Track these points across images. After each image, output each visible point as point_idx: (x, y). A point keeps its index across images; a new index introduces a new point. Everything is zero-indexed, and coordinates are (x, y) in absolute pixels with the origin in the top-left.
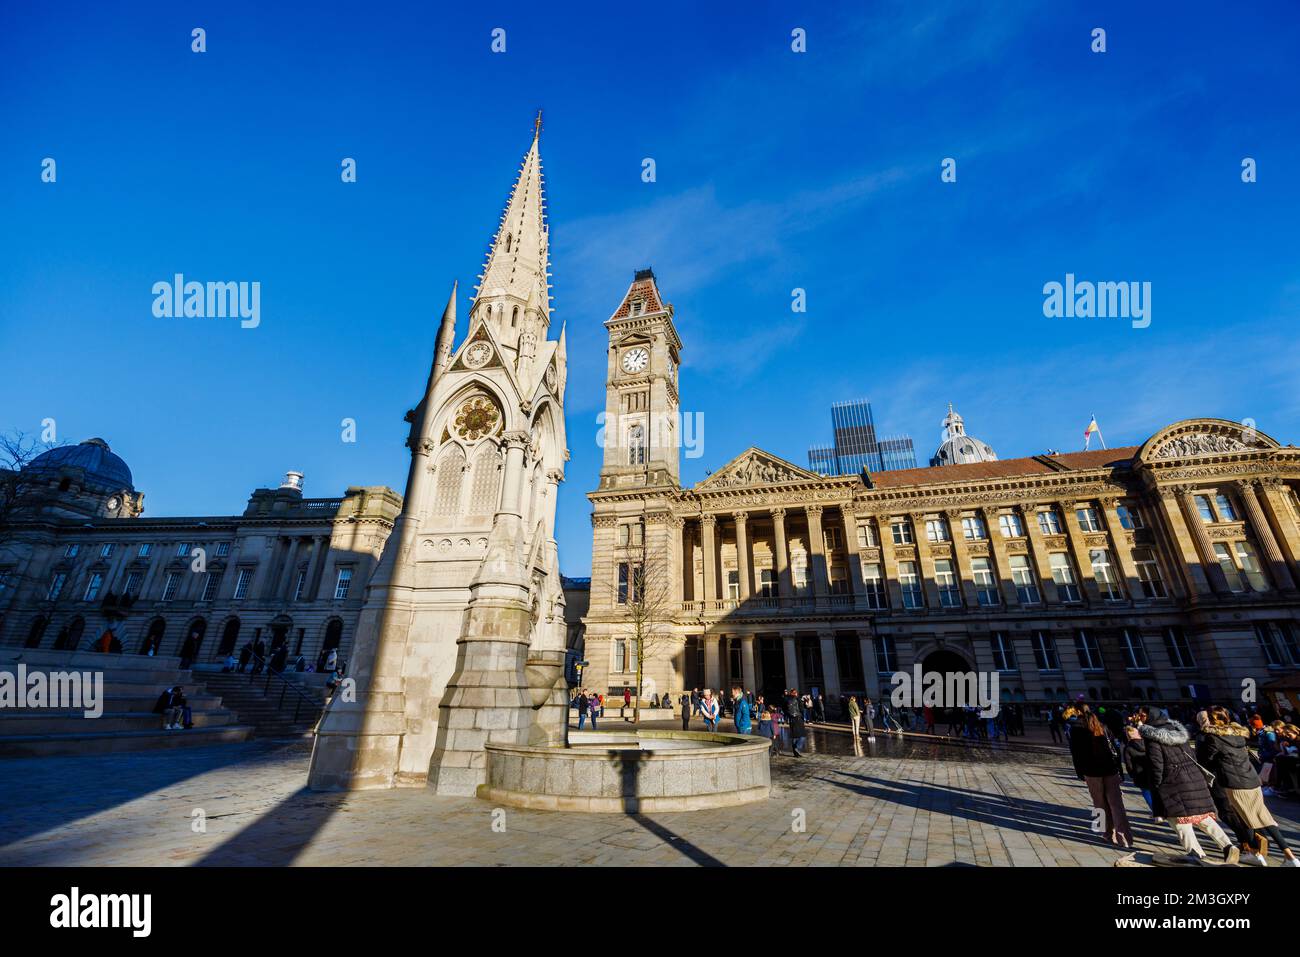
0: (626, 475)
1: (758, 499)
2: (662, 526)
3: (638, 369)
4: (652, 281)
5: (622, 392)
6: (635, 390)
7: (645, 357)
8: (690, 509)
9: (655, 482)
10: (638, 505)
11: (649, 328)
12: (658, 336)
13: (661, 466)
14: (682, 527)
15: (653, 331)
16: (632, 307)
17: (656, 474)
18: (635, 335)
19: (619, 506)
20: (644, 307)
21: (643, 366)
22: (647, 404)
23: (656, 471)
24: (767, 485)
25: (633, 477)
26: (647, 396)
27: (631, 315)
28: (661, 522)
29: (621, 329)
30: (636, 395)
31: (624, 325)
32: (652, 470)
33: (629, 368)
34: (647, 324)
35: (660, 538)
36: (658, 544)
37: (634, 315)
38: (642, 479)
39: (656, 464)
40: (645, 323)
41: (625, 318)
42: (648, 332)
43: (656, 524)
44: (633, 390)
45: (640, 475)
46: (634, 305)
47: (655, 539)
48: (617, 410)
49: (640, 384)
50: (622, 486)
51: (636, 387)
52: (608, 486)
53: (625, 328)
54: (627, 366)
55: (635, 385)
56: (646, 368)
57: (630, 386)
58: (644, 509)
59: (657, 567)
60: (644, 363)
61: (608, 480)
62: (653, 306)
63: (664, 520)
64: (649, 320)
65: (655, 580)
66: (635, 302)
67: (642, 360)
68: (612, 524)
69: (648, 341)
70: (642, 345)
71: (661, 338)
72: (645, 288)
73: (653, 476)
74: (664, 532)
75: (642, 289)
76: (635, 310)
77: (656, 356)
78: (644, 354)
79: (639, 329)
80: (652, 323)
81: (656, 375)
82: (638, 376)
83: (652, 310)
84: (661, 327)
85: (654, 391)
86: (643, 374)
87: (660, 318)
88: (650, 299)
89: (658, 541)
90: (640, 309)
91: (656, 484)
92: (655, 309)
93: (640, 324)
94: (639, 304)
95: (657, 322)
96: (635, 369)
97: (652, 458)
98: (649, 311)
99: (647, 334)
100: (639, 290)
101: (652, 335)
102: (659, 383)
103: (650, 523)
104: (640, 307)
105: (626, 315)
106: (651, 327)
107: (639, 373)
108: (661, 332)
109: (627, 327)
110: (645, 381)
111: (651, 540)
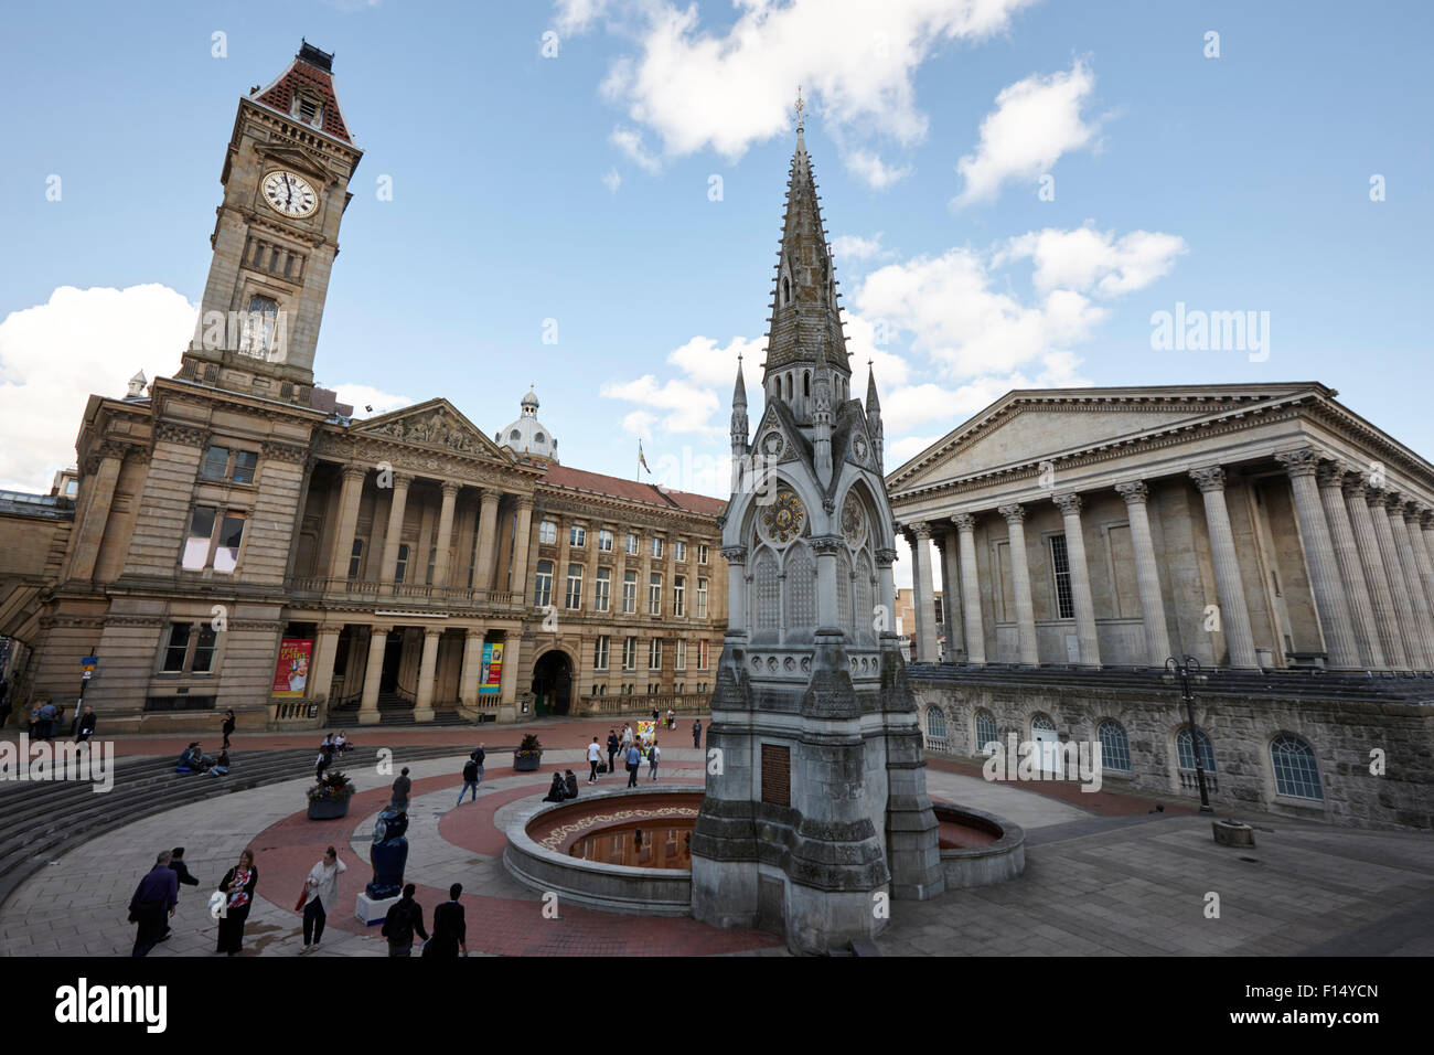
0: (237, 370)
1: (433, 464)
2: (295, 468)
6: (280, 242)
7: (308, 197)
9: (294, 399)
10: (259, 427)
13: (306, 377)
14: (307, 471)
16: (296, 104)
18: (298, 154)
19: (221, 418)
20: (318, 115)
21: (301, 209)
24: (451, 451)
25: (249, 378)
26: (299, 262)
27: (294, 116)
28: (296, 462)
29: (270, 126)
30: (277, 249)
31: (281, 125)
32: (291, 380)
33: (275, 200)
34: (323, 149)
35: (288, 483)
36: (285, 492)
37: (302, 120)
38: (267, 385)
39: (299, 373)
40: (320, 144)
41: (285, 116)
42: (323, 162)
43: (282, 461)
44: (275, 240)
45: (265, 379)
46: (304, 102)
47: (280, 483)
48: (239, 259)
49: (291, 238)
50: (226, 385)
51: (283, 239)
52: (200, 377)
53: (280, 130)
54: (272, 195)
55: (282, 234)
56: (308, 218)
57: (272, 231)
58: (268, 435)
59: (276, 524)
60: (305, 208)
61: (202, 368)
62: (334, 122)
63: (302, 460)
64: (329, 146)
65: (268, 543)
66: (306, 99)
67: (302, 199)
68: (199, 442)
69: (322, 179)
70: (308, 177)
71: (343, 182)
72: (320, 83)
73: (291, 390)
74: (298, 477)
75: (314, 81)
76: (302, 110)
77: (329, 207)
78: (309, 194)
79: (308, 148)
80: (332, 153)
81: (325, 238)
82: (292, 222)
83: (334, 131)
84: (346, 168)
85: (315, 260)
86: (300, 224)
87: (347, 154)
88: (331, 110)
89: (284, 488)
90: (312, 116)
91: (296, 403)
92: (341, 134)
93: (311, 141)
94: (314, 107)
95: (341, 157)
96: (287, 208)
97: (294, 361)
98: (328, 129)
99: (324, 166)
100: (308, 78)
101: (332, 172)
102: (327, 253)
103: (276, 459)
104: (313, 111)
105: (284, 109)
106: (328, 157)
107: (294, 219)
108: (344, 175)
109: (285, 130)
110: (300, 237)
111: (272, 484)
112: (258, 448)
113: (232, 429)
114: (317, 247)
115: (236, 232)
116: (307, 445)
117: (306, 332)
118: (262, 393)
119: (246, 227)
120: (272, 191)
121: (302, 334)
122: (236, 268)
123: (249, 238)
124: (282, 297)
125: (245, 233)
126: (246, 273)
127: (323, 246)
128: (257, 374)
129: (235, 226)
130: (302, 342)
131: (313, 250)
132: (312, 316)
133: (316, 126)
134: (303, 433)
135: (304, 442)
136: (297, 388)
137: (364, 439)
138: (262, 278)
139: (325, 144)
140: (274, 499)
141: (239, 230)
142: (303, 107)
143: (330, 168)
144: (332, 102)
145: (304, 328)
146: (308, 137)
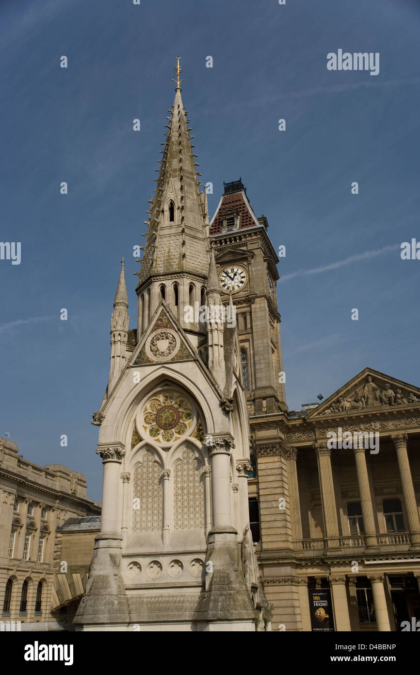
2: (276, 459)
3: (236, 288)
4: (243, 193)
7: (242, 275)
8: (304, 441)
9: (265, 410)
11: (245, 245)
12: (255, 251)
13: (269, 392)
14: (295, 458)
15: (250, 247)
16: (225, 223)
17: (264, 402)
18: (230, 252)
20: (238, 222)
21: (240, 285)
22: (249, 326)
23: (264, 398)
26: (248, 318)
27: (224, 232)
28: (274, 455)
31: (218, 242)
32: (260, 398)
33: (226, 287)
34: (243, 240)
35: (274, 471)
36: (273, 478)
37: (228, 231)
38: (249, 407)
40: (240, 239)
41: (219, 235)
42: (244, 248)
43: (267, 456)
46: (228, 220)
47: (269, 472)
49: (240, 306)
53: (219, 245)
54: (224, 285)
56: (245, 287)
59: (274, 503)
60: (242, 282)
62: (247, 220)
63: (278, 452)
64: (245, 236)
65: (272, 518)
66: (228, 217)
67: (239, 278)
69: (246, 259)
70: (239, 263)
71: (259, 253)
72: (236, 201)
73: (262, 404)
74: (278, 465)
75: (233, 202)
76: (228, 225)
77: (254, 274)
78: (242, 273)
79: (235, 246)
80: (248, 239)
81: (256, 294)
82: (238, 296)
83: (247, 225)
84: (258, 242)
85: (255, 312)
86: (242, 294)
87: (255, 234)
88: (243, 213)
89: (273, 475)
90: (233, 224)
91: (266, 413)
92: (250, 224)
93: (235, 240)
94: (233, 218)
95: (253, 238)
96: (233, 288)
97: (259, 384)
98: (243, 226)
99: (244, 251)
100: (230, 203)
101: (249, 251)
102: (260, 303)
103: (262, 456)
104: (234, 222)
105: (218, 231)
106: (247, 243)
107: (238, 293)
108: (258, 247)
109: (221, 243)
110: (244, 301)
111: (265, 474)
114: (253, 303)
116: (279, 440)
117: (262, 361)
120: (224, 283)
121: (260, 363)
124: (246, 345)
130: (261, 369)
131: (251, 306)
132: (262, 349)
133: (236, 229)
134: (275, 433)
135: (276, 438)
137: (318, 422)
139: (242, 236)
140: (269, 485)
142: (228, 223)
143: (249, 249)
144: (244, 207)
145: (260, 360)
146: (233, 239)
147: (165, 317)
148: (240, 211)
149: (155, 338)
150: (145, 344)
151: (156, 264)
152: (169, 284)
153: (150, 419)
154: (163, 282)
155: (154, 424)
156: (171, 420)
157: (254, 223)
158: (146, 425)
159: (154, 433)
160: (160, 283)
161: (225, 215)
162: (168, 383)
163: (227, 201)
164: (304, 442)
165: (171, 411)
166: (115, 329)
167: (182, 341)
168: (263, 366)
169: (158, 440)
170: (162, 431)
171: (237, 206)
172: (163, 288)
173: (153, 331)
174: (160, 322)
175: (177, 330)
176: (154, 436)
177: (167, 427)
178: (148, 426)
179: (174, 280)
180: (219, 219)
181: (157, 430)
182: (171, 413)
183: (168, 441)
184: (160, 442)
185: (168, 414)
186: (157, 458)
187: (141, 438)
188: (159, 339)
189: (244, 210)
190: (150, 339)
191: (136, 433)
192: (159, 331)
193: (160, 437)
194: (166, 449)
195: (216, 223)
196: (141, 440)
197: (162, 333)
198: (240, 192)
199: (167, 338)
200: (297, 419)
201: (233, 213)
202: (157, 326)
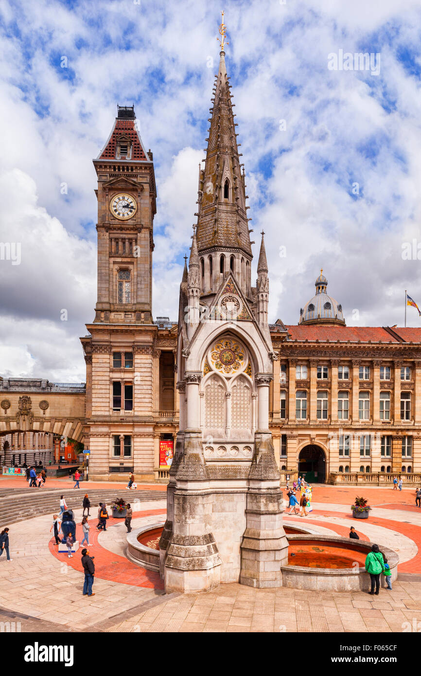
0: (117, 312)
2: (149, 357)
3: (126, 215)
5: (112, 236)
6: (124, 236)
7: (132, 205)
9: (143, 320)
10: (129, 339)
11: (136, 176)
13: (147, 307)
14: (159, 357)
16: (118, 149)
18: (123, 181)
19: (113, 339)
20: (130, 152)
21: (130, 214)
22: (134, 251)
23: (143, 312)
25: (123, 314)
26: (134, 243)
27: (118, 158)
28: (147, 353)
29: (108, 170)
30: (123, 240)
31: (112, 167)
32: (139, 311)
33: (117, 213)
34: (134, 171)
35: (146, 365)
36: (145, 371)
37: (122, 158)
38: (130, 316)
39: (142, 306)
40: (132, 170)
41: (114, 160)
42: (135, 180)
43: (142, 354)
44: (121, 236)
45: (129, 313)
46: (122, 147)
47: (143, 365)
48: (108, 253)
49: (128, 232)
50: (114, 321)
51: (125, 234)
52: (102, 319)
53: (113, 170)
54: (116, 211)
55: (124, 232)
56: (133, 217)
57: (119, 232)
58: (134, 342)
59: (144, 386)
60: (131, 211)
61: (103, 315)
62: (138, 152)
63: (150, 352)
64: (136, 168)
65: (143, 396)
66: (122, 144)
67: (130, 207)
68: (108, 352)
69: (136, 190)
70: (130, 192)
71: (147, 187)
72: (129, 129)
73: (140, 316)
74: (150, 361)
75: (126, 129)
76: (121, 152)
77: (142, 205)
78: (131, 202)
79: (127, 175)
80: (138, 171)
81: (142, 225)
82: (127, 223)
83: (138, 157)
84: (147, 177)
85: (140, 240)
86: (131, 222)
87: (146, 168)
88: (135, 144)
89: (145, 368)
90: (126, 153)
91: (143, 322)
92: (141, 157)
93: (128, 170)
94: (126, 147)
95: (143, 172)
96: (123, 215)
97: (140, 300)
98: (135, 157)
99: (135, 182)
100: (123, 129)
101: (140, 183)
102: (145, 234)
103: (139, 353)
104: (126, 150)
105: (113, 156)
106: (137, 175)
107: (127, 220)
108: (146, 182)
109: (115, 169)
110: (131, 229)
111: (140, 366)
112: (130, 350)
113: (119, 342)
114: (140, 232)
115: (104, 239)
116: (151, 344)
117: (144, 282)
118: (128, 321)
119: (107, 234)
120: (115, 208)
122: (107, 258)
123: (111, 239)
124: (131, 267)
125: (108, 238)
126: (112, 260)
127: (143, 230)
128: (125, 312)
129: (103, 235)
130: (142, 288)
131: (138, 234)
132: (143, 272)
133: (129, 159)
134: (149, 338)
135: (149, 342)
136: (143, 315)
138: (119, 260)
139: (134, 168)
141: (105, 237)
142: (121, 150)
143: (139, 181)
144: (136, 137)
145: (141, 281)
146: (125, 168)
147: (232, 284)
148: (133, 141)
149: (224, 299)
150: (217, 302)
151: (218, 235)
152: (228, 255)
153: (215, 357)
154: (223, 253)
155: (219, 360)
156: (229, 359)
157: (145, 157)
158: (213, 361)
159: (218, 366)
160: (221, 253)
161: (120, 141)
162: (229, 333)
163: (120, 127)
164: (167, 347)
165: (230, 353)
166: (193, 286)
167: (244, 306)
168: (143, 286)
169: (221, 372)
170: (224, 366)
171: (129, 134)
172: (222, 257)
173: (223, 293)
174: (228, 288)
175: (241, 296)
176: (219, 368)
177: (228, 363)
178: (215, 361)
179: (232, 253)
180: (113, 144)
181: (220, 365)
182: (230, 355)
183: (228, 373)
184: (223, 373)
185: (228, 355)
186: (221, 384)
187: (211, 368)
188: (228, 301)
189: (136, 141)
190: (221, 299)
191: (207, 365)
192: (228, 294)
193: (222, 369)
194: (229, 379)
195: (110, 147)
196: (210, 370)
197: (229, 296)
198: (132, 121)
199: (233, 301)
200: (164, 330)
201: (127, 142)
202: (227, 291)
